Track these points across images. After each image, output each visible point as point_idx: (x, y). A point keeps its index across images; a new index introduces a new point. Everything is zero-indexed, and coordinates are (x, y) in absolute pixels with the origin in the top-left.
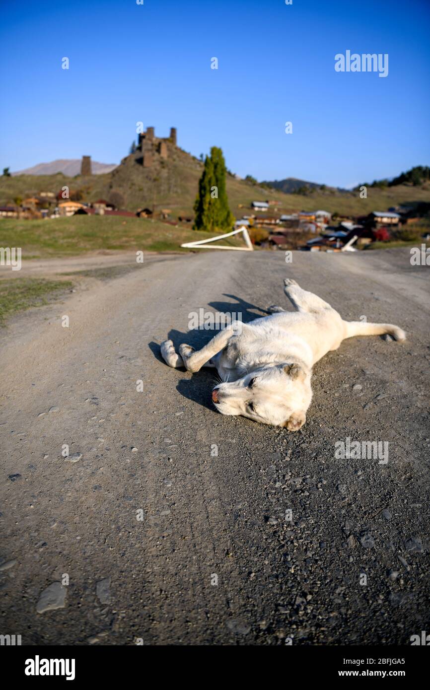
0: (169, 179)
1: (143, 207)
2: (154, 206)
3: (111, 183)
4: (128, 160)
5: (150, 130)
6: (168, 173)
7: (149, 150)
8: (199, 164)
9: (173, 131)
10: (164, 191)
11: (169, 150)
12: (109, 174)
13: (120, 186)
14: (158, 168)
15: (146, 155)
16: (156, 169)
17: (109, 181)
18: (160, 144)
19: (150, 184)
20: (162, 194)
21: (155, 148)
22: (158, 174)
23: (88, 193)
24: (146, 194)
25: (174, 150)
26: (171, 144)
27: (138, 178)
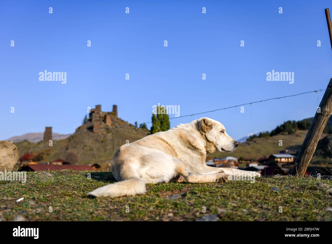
0: (113, 140)
1: (93, 163)
2: (101, 161)
3: (67, 146)
4: (81, 129)
5: (98, 107)
6: (112, 136)
7: (97, 121)
8: (135, 129)
9: (115, 107)
10: (110, 149)
11: (112, 120)
12: (66, 139)
13: (74, 148)
14: (105, 133)
15: (95, 124)
16: (103, 134)
17: (66, 144)
18: (105, 116)
19: (98, 145)
20: (108, 152)
21: (102, 119)
22: (104, 137)
23: (48, 155)
24: (95, 152)
25: (116, 120)
26: (113, 116)
27: (89, 141)
